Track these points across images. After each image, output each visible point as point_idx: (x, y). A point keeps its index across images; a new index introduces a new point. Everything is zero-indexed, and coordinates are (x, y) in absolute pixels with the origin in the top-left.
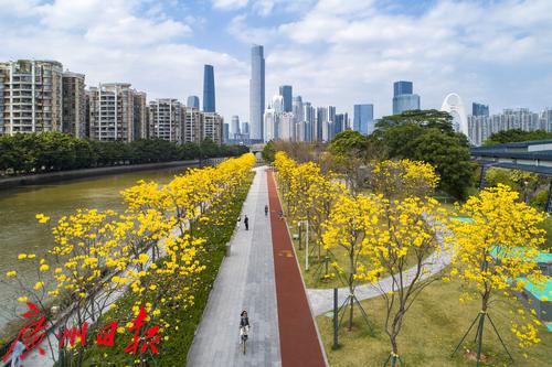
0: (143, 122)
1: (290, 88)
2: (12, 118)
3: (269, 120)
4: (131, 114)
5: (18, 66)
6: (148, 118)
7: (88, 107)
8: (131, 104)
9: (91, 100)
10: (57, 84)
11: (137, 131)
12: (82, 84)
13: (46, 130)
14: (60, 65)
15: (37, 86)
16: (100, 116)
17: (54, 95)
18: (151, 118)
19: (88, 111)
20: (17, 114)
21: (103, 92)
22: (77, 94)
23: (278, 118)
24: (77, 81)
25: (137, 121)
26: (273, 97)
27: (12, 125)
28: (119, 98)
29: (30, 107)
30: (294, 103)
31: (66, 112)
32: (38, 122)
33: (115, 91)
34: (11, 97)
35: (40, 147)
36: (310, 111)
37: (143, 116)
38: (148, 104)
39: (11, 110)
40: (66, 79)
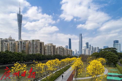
0: (55, 51)
1: (88, 43)
2: (31, 51)
3: (83, 50)
4: (53, 50)
5: (32, 41)
6: (56, 50)
7: (45, 48)
8: (53, 47)
9: (45, 47)
10: (39, 44)
11: (54, 53)
12: (44, 44)
13: (37, 53)
14: (40, 41)
15: (36, 45)
16: (47, 50)
17: (38, 46)
18: (57, 51)
19: (45, 49)
20: (32, 50)
21: (47, 45)
22: (43, 46)
23: (85, 50)
25: (54, 51)
26: (84, 45)
27: (31, 52)
28: (50, 46)
29: (34, 49)
30: (89, 46)
31: (41, 49)
32: (36, 51)
34: (31, 47)
35: (36, 56)
36: (93, 48)
37: (55, 50)
38: (56, 47)
39: (31, 49)
40: (40, 43)
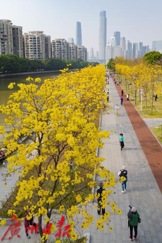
1: (119, 33)
3: (108, 49)
7: (24, 43)
8: (44, 41)
9: (25, 39)
10: (10, 31)
12: (21, 31)
13: (6, 53)
14: (11, 22)
16: (30, 47)
17: (9, 37)
21: (30, 36)
22: (19, 36)
23: (113, 49)
24: (19, 30)
26: (111, 38)
28: (38, 38)
31: (14, 45)
32: (2, 50)
33: (36, 35)
36: (129, 44)
37: (49, 47)
38: (51, 41)
40: (13, 29)
